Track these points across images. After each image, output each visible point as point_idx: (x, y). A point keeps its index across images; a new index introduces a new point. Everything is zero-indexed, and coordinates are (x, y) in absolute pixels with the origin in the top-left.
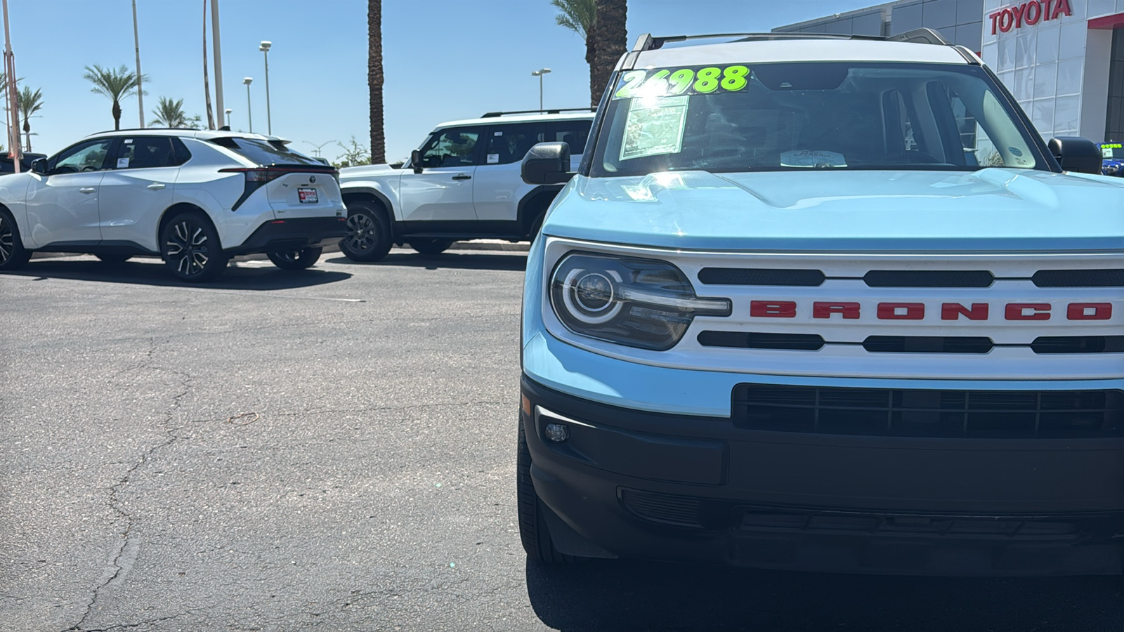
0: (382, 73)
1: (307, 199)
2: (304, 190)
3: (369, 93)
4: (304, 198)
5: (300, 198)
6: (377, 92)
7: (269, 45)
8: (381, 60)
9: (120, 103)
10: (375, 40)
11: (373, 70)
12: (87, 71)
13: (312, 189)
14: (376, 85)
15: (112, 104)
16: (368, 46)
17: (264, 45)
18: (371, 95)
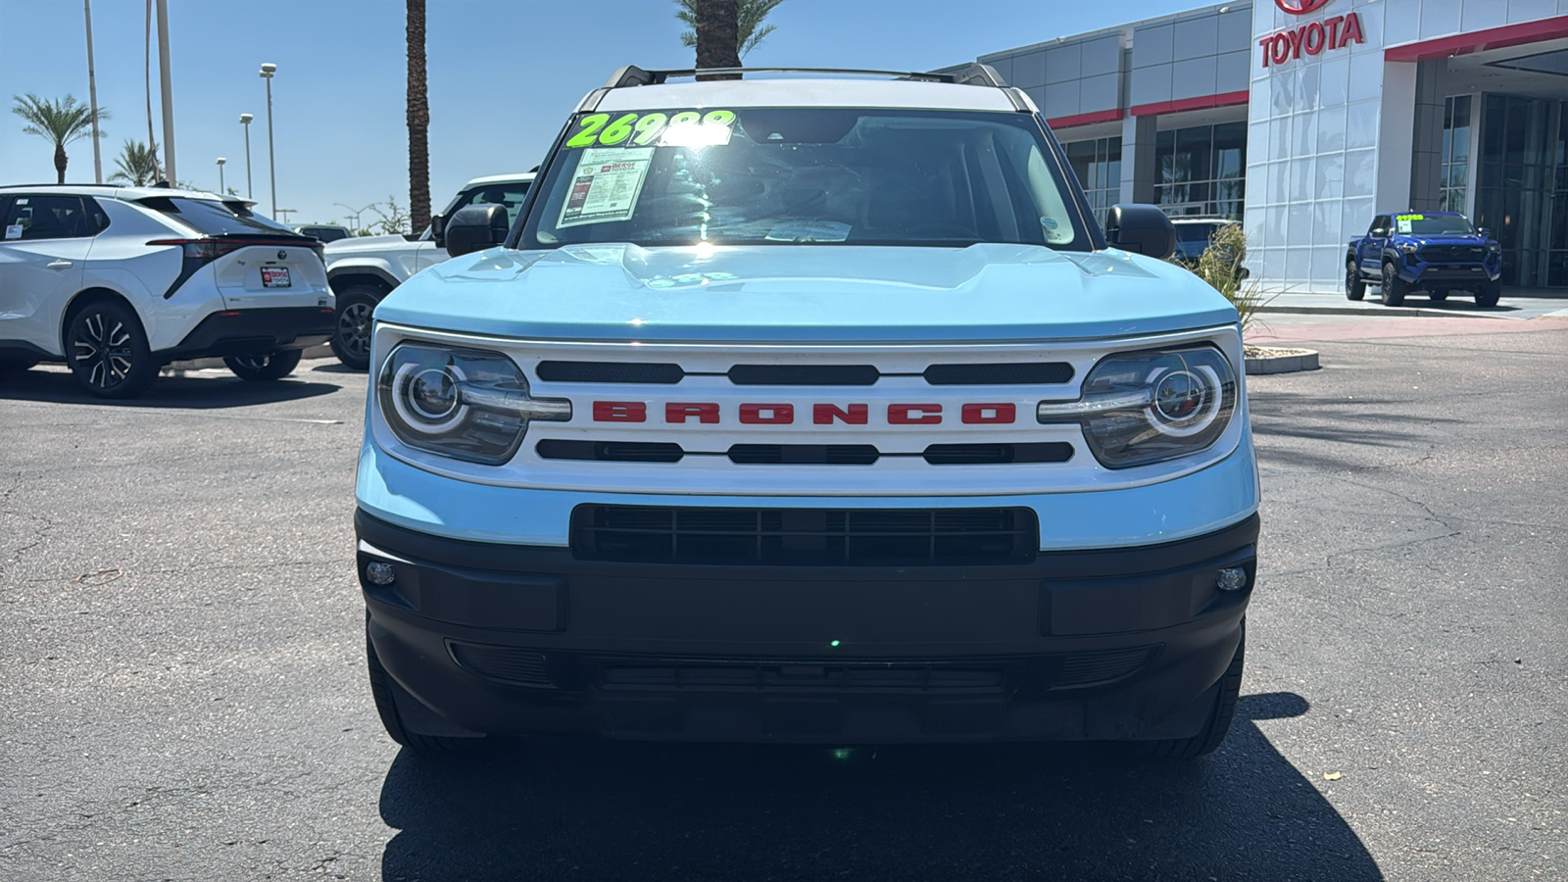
0: (427, 109)
1: (274, 282)
2: (269, 270)
3: (408, 136)
4: (270, 281)
5: (264, 280)
6: (419, 136)
7: (273, 69)
8: (425, 90)
9: (66, 148)
10: (417, 63)
11: (414, 105)
12: (17, 102)
13: (282, 269)
14: (418, 125)
15: (54, 149)
16: (407, 72)
17: (265, 69)
18: (410, 139)
